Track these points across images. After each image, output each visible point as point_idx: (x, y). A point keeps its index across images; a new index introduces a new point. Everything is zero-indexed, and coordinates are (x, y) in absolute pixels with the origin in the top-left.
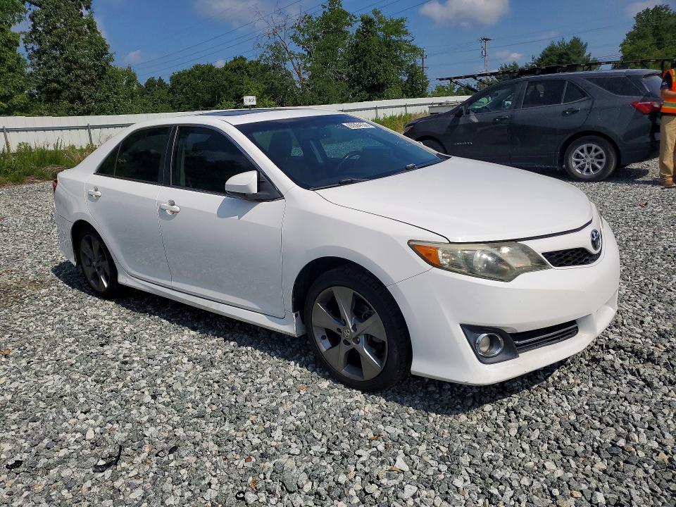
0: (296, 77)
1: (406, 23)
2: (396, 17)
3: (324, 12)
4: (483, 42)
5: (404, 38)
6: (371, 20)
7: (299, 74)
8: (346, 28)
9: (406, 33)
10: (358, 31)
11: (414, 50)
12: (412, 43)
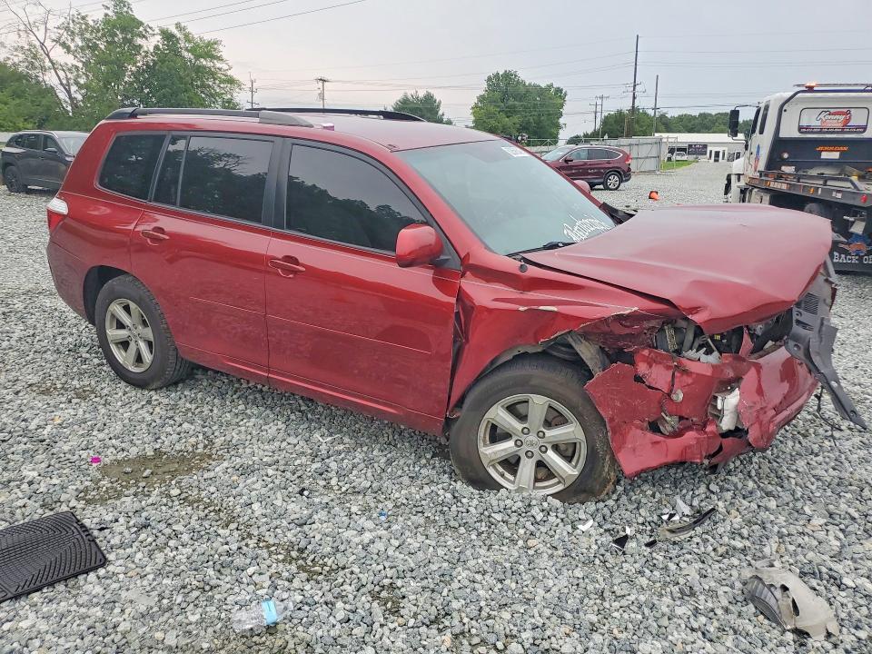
0: (62, 95)
1: (221, 48)
2: (207, 38)
3: (106, 15)
4: (320, 83)
5: (218, 65)
6: (173, 36)
7: (68, 92)
8: (139, 41)
9: (220, 59)
10: (156, 47)
11: (231, 81)
12: (229, 73)
